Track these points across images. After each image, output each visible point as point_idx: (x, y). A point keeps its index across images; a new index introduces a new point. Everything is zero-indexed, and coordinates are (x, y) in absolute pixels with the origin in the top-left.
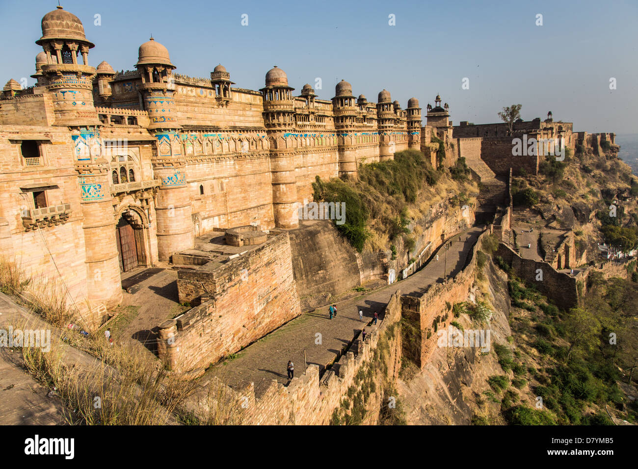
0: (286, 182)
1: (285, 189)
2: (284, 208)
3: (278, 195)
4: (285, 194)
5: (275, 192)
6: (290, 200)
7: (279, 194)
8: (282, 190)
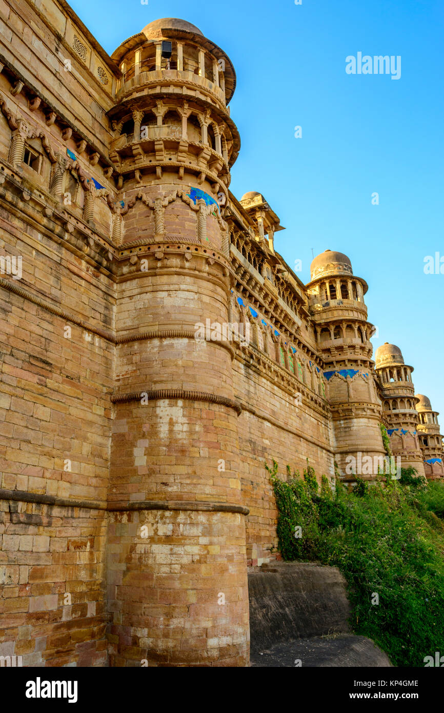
0: (189, 388)
1: (182, 427)
2: (168, 540)
3: (140, 459)
4: (183, 451)
5: (123, 444)
6: (206, 491)
7: (149, 452)
8: (164, 430)
